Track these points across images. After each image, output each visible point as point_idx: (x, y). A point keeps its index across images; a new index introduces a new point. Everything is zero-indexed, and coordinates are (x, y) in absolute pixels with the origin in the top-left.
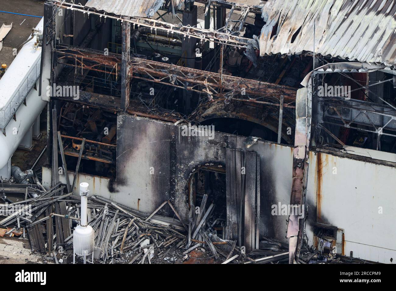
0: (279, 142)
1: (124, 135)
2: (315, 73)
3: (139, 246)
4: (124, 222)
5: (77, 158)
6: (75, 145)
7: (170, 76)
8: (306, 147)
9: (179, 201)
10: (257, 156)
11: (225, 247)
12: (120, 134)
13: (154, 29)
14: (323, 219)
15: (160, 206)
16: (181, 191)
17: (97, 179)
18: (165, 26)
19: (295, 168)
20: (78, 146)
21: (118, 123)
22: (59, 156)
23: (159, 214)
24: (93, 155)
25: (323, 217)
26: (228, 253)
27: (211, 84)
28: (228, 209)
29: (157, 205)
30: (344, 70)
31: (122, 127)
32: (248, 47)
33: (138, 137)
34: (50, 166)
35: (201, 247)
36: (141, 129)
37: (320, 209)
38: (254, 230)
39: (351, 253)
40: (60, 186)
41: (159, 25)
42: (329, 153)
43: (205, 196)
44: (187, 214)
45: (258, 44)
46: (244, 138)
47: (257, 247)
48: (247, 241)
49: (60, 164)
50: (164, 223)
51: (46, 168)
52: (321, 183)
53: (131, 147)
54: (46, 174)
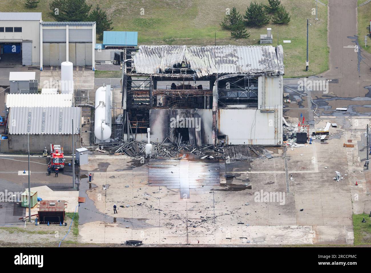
0: (205, 108)
1: (152, 117)
2: (218, 80)
3: (163, 151)
4: (156, 145)
5: (136, 129)
6: (134, 124)
7: (167, 93)
8: (216, 107)
9: (171, 136)
10: (198, 114)
11: (190, 147)
12: (151, 116)
13: (161, 76)
14: (220, 133)
15: (165, 140)
16: (172, 133)
17: (143, 134)
18: (164, 75)
19: (213, 114)
20: (135, 124)
21: (150, 113)
22: (130, 129)
23: (165, 142)
24: (141, 126)
25: (221, 132)
26: (193, 149)
27: (180, 93)
28: (189, 134)
29: (164, 139)
30: (228, 77)
31: (151, 114)
32: (194, 77)
33: (157, 116)
34: (127, 133)
35: (182, 149)
36: (158, 113)
37: (220, 130)
38: (199, 140)
39: (231, 143)
40: (130, 139)
41: (163, 75)
42: (222, 109)
43: (179, 134)
44: (174, 141)
45: (196, 75)
46: (193, 109)
47: (201, 145)
48: (197, 144)
49: (130, 133)
50: (167, 144)
51: (125, 134)
52: (220, 120)
53: (155, 120)
54: (125, 136)
